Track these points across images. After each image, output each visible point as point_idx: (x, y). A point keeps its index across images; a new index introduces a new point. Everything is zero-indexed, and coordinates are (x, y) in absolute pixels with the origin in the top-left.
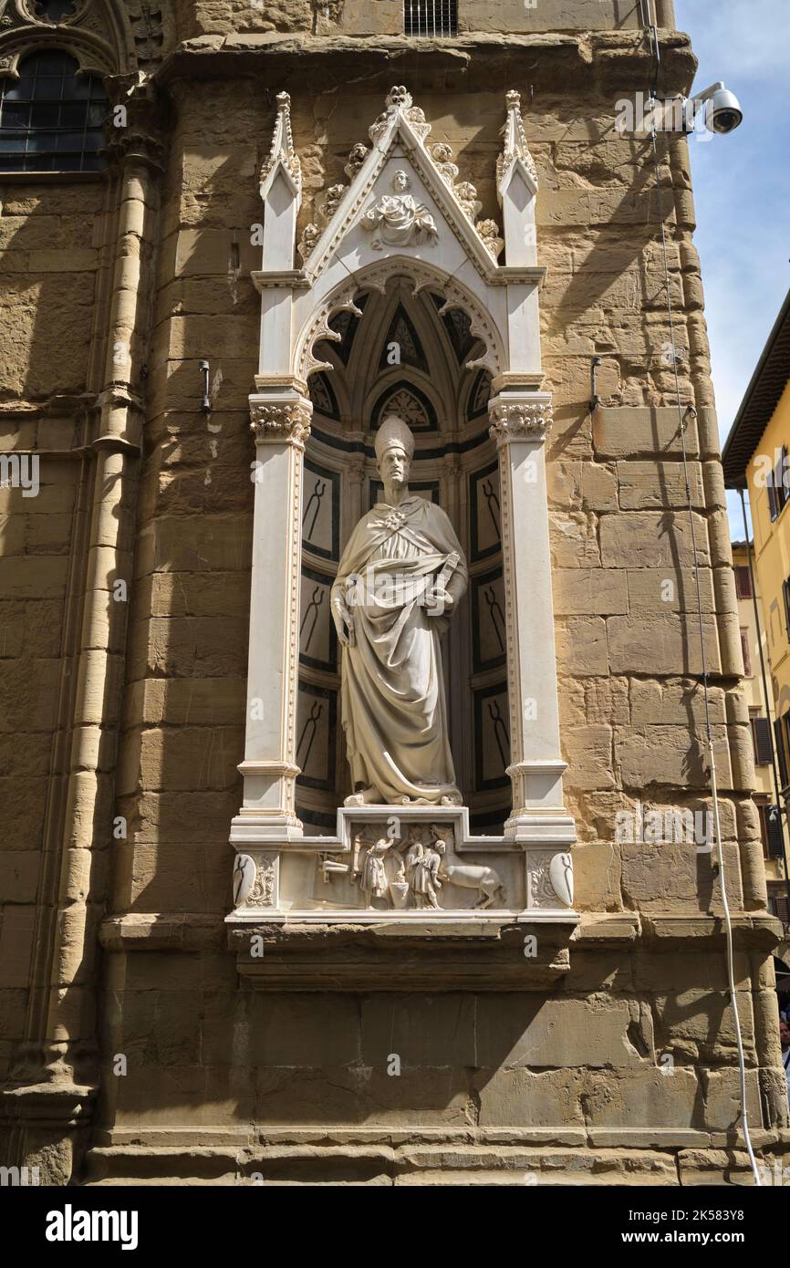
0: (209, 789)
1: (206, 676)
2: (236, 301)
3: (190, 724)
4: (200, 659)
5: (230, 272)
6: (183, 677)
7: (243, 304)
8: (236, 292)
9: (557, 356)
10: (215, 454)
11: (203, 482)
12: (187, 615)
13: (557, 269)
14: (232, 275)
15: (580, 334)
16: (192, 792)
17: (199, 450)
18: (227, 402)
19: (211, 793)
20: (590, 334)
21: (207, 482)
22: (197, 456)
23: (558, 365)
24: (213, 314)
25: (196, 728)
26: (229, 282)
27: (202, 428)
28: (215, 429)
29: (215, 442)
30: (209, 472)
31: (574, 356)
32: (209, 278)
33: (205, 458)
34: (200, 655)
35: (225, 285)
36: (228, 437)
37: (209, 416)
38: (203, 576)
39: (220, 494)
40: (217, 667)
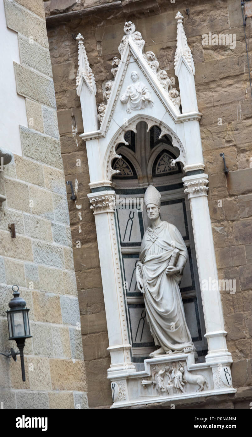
0: (101, 358)
1: (93, 313)
2: (78, 145)
3: (90, 333)
4: (89, 306)
5: (73, 131)
6: (84, 315)
7: (81, 145)
8: (77, 140)
9: (210, 150)
10: (81, 218)
11: (78, 232)
12: (82, 289)
13: (207, 105)
14: (74, 132)
15: (219, 137)
16: (95, 360)
17: (75, 217)
18: (82, 194)
19: (101, 359)
20: (223, 136)
21: (80, 231)
22: (74, 220)
23: (211, 154)
24: (70, 153)
25: (92, 334)
26: (74, 136)
27: (74, 208)
28: (79, 207)
29: (80, 213)
30: (80, 227)
31: (217, 149)
32: (65, 135)
33: (78, 221)
34: (89, 305)
35: (72, 138)
36: (85, 210)
37: (76, 202)
38: (85, 272)
39: (86, 236)
40: (96, 309)
